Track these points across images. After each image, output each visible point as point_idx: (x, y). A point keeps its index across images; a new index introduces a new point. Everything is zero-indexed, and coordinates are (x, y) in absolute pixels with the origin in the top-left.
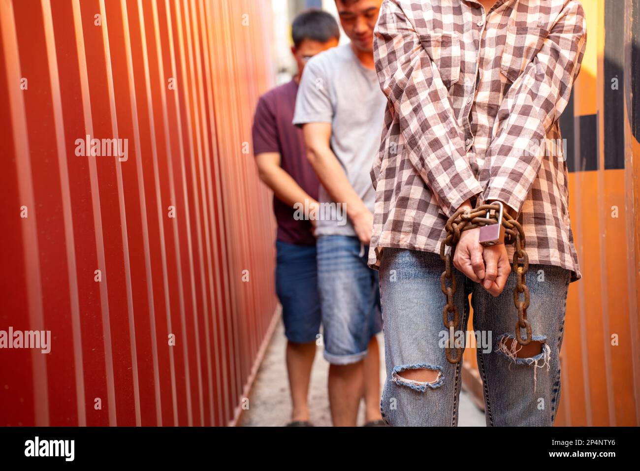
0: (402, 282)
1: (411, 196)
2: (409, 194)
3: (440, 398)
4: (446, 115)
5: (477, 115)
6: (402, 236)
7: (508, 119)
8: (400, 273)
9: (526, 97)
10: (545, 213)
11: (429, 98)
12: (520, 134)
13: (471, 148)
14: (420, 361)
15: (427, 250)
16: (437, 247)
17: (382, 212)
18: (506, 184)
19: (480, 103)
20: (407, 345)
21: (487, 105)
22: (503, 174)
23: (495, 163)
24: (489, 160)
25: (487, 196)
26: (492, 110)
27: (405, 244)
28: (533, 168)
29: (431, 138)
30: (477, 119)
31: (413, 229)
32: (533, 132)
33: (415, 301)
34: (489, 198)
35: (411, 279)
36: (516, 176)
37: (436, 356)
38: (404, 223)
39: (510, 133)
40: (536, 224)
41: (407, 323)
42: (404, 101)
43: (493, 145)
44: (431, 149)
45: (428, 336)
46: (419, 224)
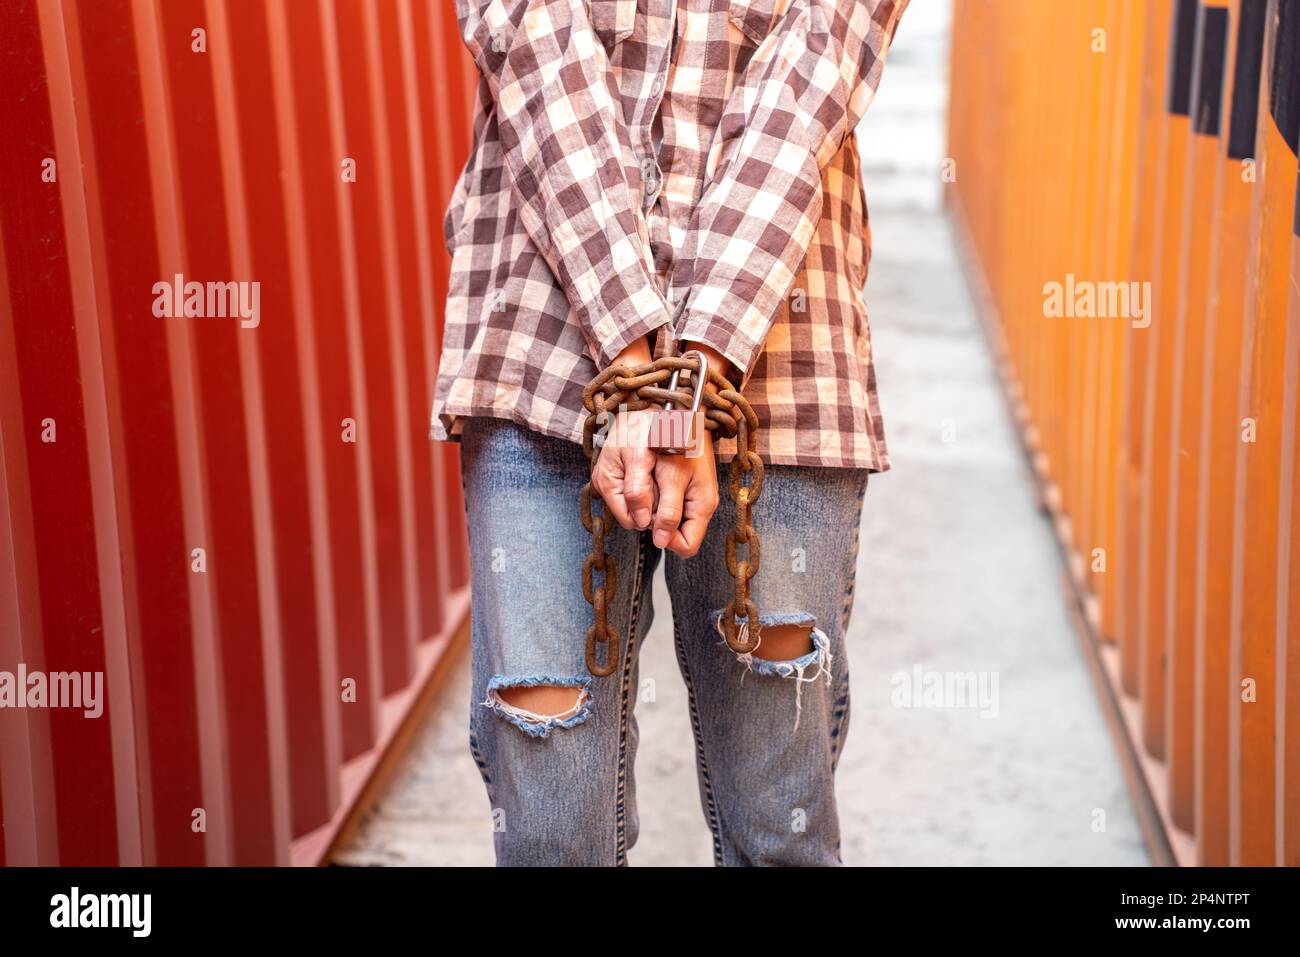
0: (504, 493)
1: (522, 303)
2: (519, 299)
3: (585, 744)
4: (599, 125)
5: (674, 126)
6: (499, 390)
7: (741, 139)
8: (499, 472)
9: (783, 90)
10: (814, 350)
11: (561, 84)
12: (762, 182)
13: (658, 202)
14: (539, 668)
15: (556, 433)
16: (575, 428)
17: (464, 321)
18: (723, 307)
19: (682, 95)
20: (513, 634)
21: (696, 100)
22: (718, 279)
23: (705, 251)
24: (693, 237)
25: (680, 331)
26: (709, 112)
27: (505, 408)
28: (788, 265)
29: (565, 183)
30: (674, 133)
31: (525, 378)
32: (791, 181)
33: (531, 537)
34: (685, 336)
35: (522, 488)
36: (746, 288)
37: (577, 655)
38: (505, 362)
39: (741, 178)
40: (795, 375)
41: (513, 586)
42: (507, 83)
43: (705, 203)
44: (562, 210)
45: (558, 614)
46: (539, 372)
